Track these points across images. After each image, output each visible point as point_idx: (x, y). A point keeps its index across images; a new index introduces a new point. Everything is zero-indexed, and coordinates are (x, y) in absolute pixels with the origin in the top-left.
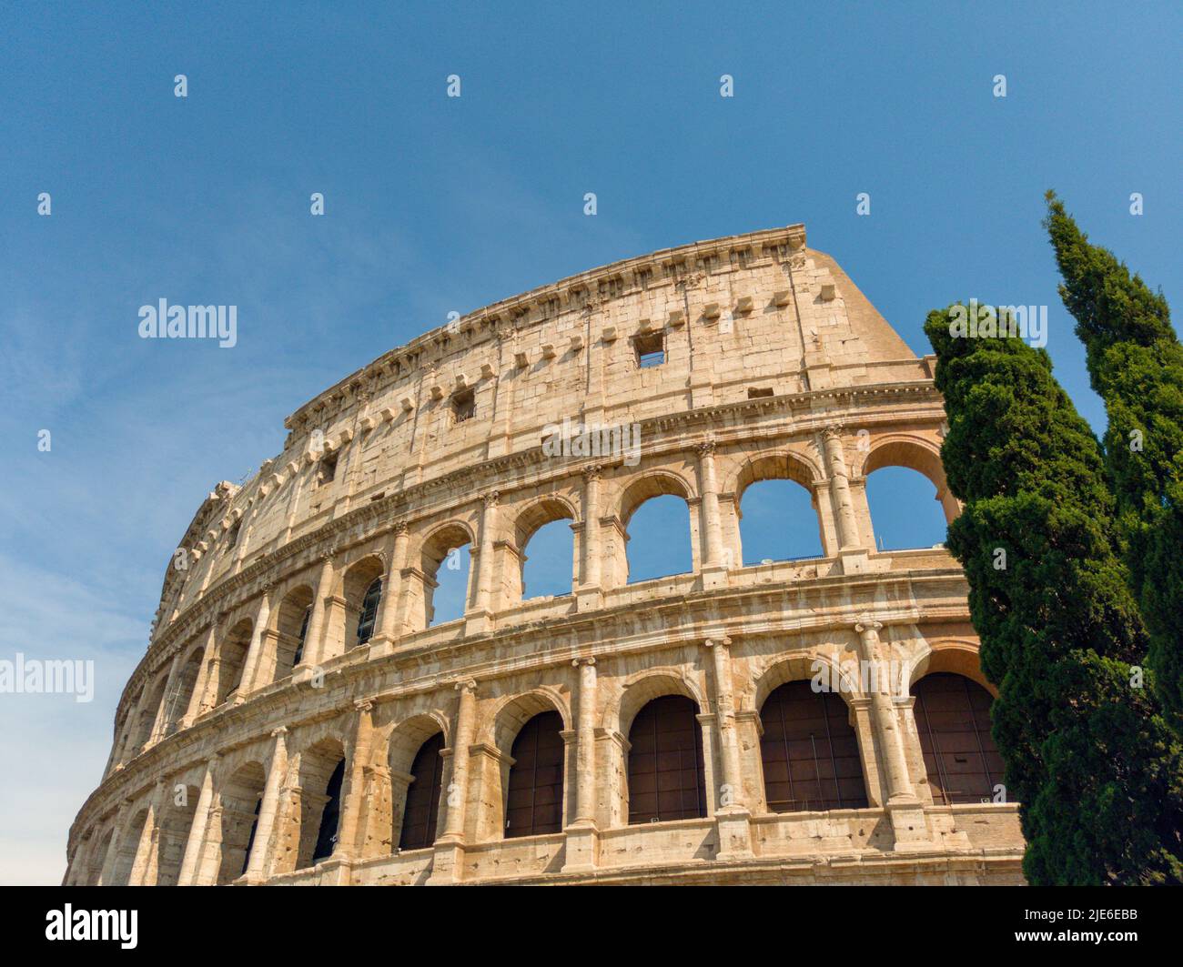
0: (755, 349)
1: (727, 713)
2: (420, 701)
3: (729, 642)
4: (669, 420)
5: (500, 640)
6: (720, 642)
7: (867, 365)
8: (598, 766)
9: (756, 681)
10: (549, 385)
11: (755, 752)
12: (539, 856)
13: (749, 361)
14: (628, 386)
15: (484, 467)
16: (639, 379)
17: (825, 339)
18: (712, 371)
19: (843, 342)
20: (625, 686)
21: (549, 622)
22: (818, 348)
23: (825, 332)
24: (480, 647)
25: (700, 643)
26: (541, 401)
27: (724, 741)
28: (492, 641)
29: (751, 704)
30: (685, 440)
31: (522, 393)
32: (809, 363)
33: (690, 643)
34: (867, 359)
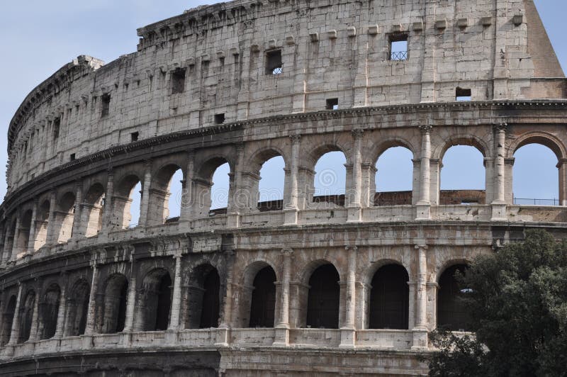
0: (464, 58)
1: (422, 283)
2: (260, 254)
3: (427, 247)
4: (406, 108)
5: (306, 230)
6: (423, 248)
7: (532, 80)
8: (356, 300)
9: (438, 268)
10: (332, 60)
11: (434, 303)
12: (327, 337)
13: (460, 67)
14: (382, 73)
15: (292, 117)
16: (389, 69)
17: (510, 56)
18: (435, 71)
19: (520, 60)
20: (372, 262)
21: (334, 225)
22: (503, 63)
23: (510, 50)
24: (294, 232)
25: (412, 246)
26: (326, 72)
27: (419, 296)
28: (301, 230)
29: (434, 280)
30: (415, 120)
31: (314, 62)
32: (496, 75)
33: (407, 245)
34: (533, 75)
